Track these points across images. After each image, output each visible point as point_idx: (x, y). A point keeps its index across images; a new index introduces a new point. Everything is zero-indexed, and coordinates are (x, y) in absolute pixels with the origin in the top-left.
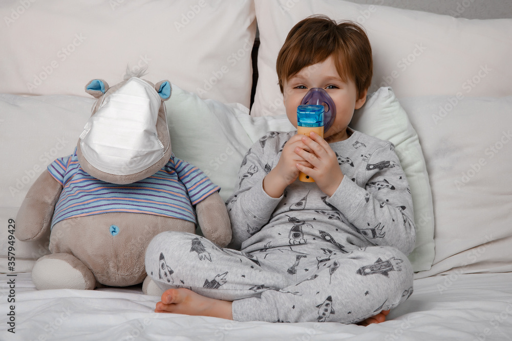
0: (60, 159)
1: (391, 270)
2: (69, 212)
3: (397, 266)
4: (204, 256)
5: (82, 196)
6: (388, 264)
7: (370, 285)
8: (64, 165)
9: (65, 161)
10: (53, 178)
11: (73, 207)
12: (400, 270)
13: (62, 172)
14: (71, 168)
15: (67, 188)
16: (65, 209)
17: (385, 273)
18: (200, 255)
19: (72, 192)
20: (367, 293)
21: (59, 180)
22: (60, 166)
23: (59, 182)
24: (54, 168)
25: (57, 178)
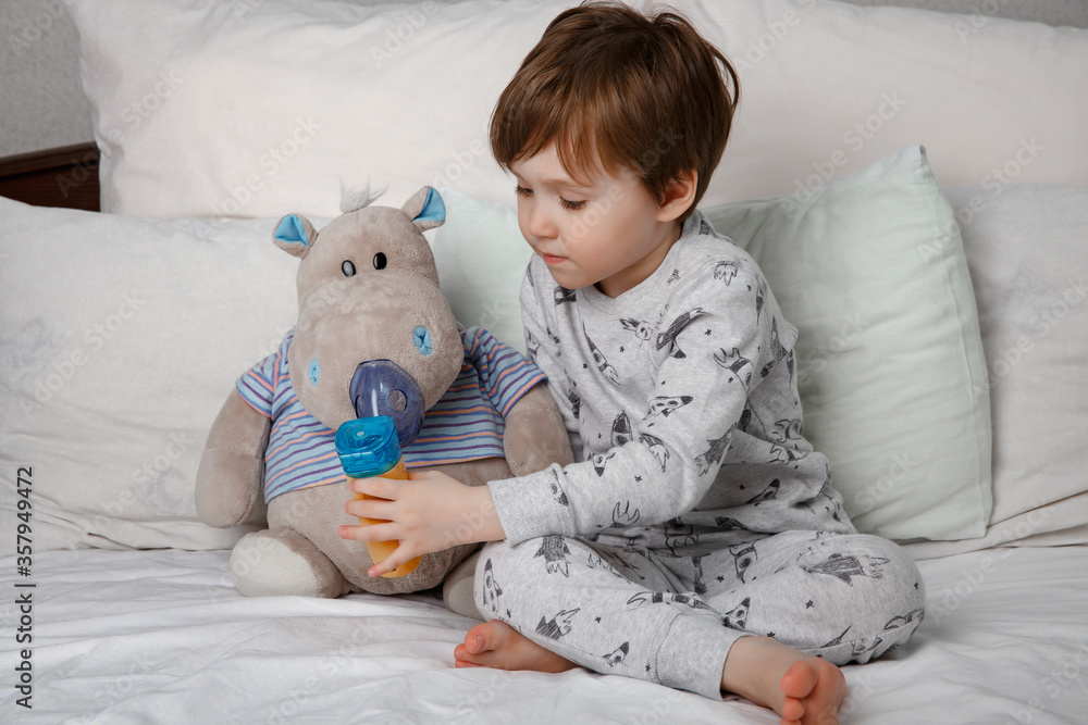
0: (258, 370)
1: (857, 573)
2: (299, 477)
3: (873, 568)
4: (555, 566)
5: (317, 445)
6: (853, 561)
7: (816, 591)
8: (267, 381)
9: (268, 374)
10: (252, 408)
11: (303, 467)
12: (878, 577)
13: (265, 394)
14: (284, 388)
15: (284, 425)
16: (289, 469)
17: (846, 577)
18: (550, 563)
19: (294, 435)
20: (810, 604)
21: (263, 410)
22: (260, 383)
23: (264, 413)
24: (251, 389)
25: (258, 406)
